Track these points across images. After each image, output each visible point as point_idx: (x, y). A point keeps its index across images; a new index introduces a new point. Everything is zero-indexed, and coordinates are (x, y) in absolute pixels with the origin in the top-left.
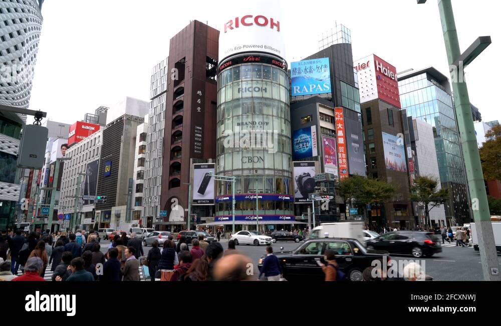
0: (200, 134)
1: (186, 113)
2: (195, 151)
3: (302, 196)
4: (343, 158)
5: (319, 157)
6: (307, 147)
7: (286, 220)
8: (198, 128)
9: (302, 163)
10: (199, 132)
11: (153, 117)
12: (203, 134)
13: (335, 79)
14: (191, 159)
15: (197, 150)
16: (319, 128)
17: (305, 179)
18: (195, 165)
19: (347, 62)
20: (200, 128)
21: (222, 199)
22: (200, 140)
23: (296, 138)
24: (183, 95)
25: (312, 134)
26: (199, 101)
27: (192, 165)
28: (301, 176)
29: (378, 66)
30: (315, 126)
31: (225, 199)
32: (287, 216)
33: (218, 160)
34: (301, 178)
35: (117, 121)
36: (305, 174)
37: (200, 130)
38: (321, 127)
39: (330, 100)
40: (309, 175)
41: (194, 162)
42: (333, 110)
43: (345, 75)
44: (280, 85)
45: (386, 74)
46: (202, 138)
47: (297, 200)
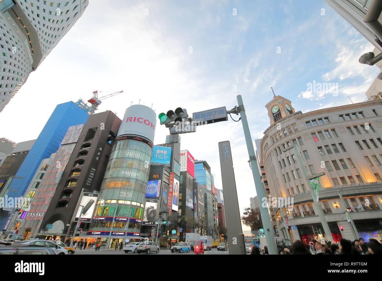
0: (93, 173)
1: (88, 159)
2: (87, 184)
3: (147, 221)
4: (170, 200)
5: (160, 198)
6: (154, 191)
7: (137, 236)
8: (93, 169)
9: (151, 200)
10: (93, 172)
11: (59, 156)
12: (95, 174)
13: (172, 158)
14: (83, 189)
15: (88, 183)
16: (163, 181)
17: (151, 210)
18: (84, 193)
19: (178, 151)
20: (95, 170)
21: (99, 219)
22: (92, 177)
23: (149, 185)
24: (89, 148)
25: (159, 184)
26: (99, 154)
27: (82, 193)
28: (149, 207)
29: (189, 156)
30: (161, 180)
31: (101, 219)
32: (137, 233)
33: (102, 192)
34: (149, 209)
35: (24, 152)
36: (151, 207)
37: (94, 171)
38: (164, 181)
39: (169, 168)
40: (153, 207)
41: (84, 191)
42: (170, 173)
43: (176, 157)
44: (149, 155)
45: (191, 160)
46: (94, 176)
47: (144, 222)
